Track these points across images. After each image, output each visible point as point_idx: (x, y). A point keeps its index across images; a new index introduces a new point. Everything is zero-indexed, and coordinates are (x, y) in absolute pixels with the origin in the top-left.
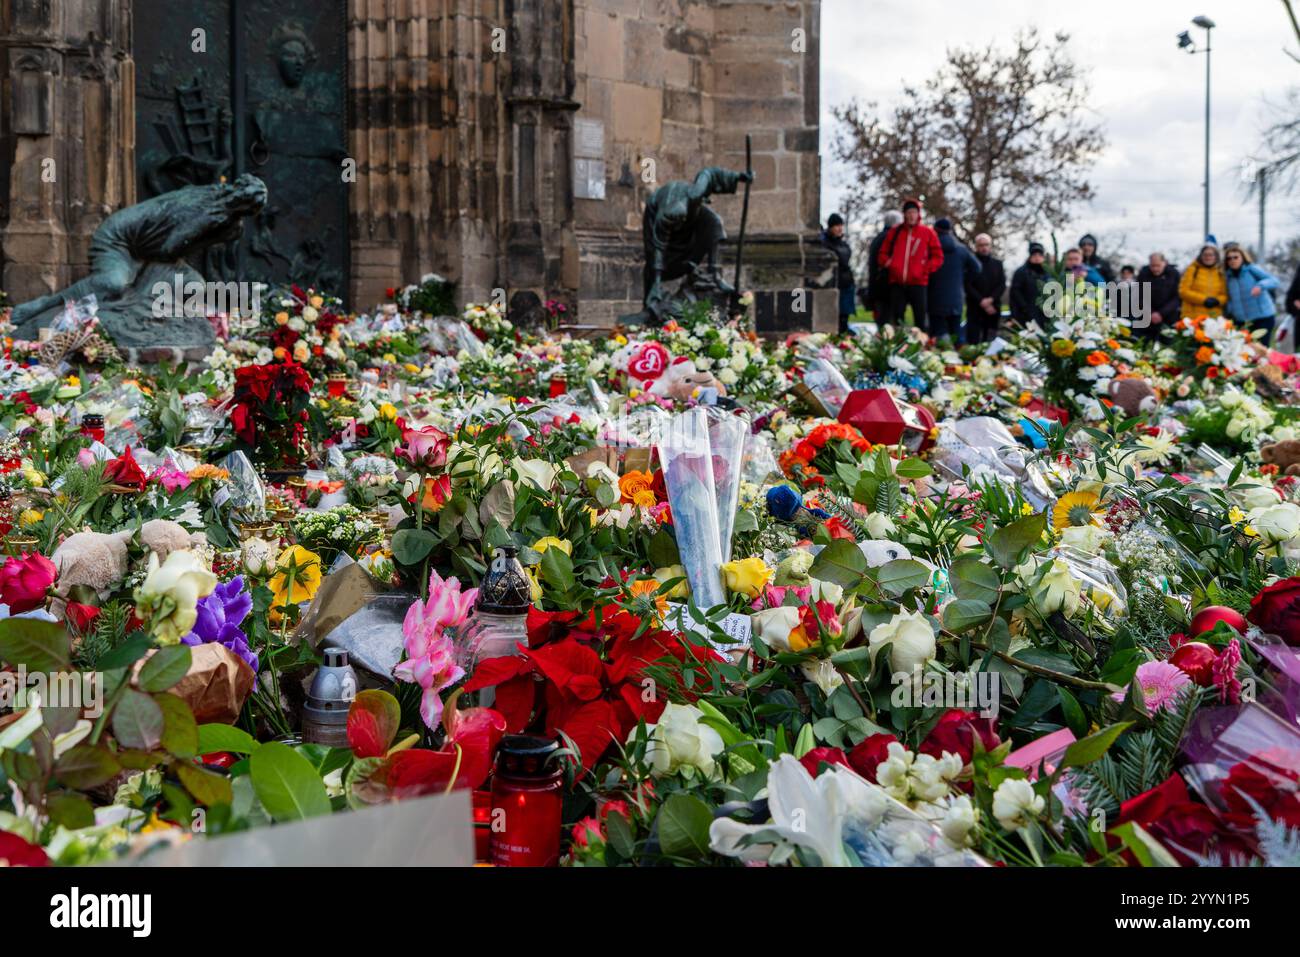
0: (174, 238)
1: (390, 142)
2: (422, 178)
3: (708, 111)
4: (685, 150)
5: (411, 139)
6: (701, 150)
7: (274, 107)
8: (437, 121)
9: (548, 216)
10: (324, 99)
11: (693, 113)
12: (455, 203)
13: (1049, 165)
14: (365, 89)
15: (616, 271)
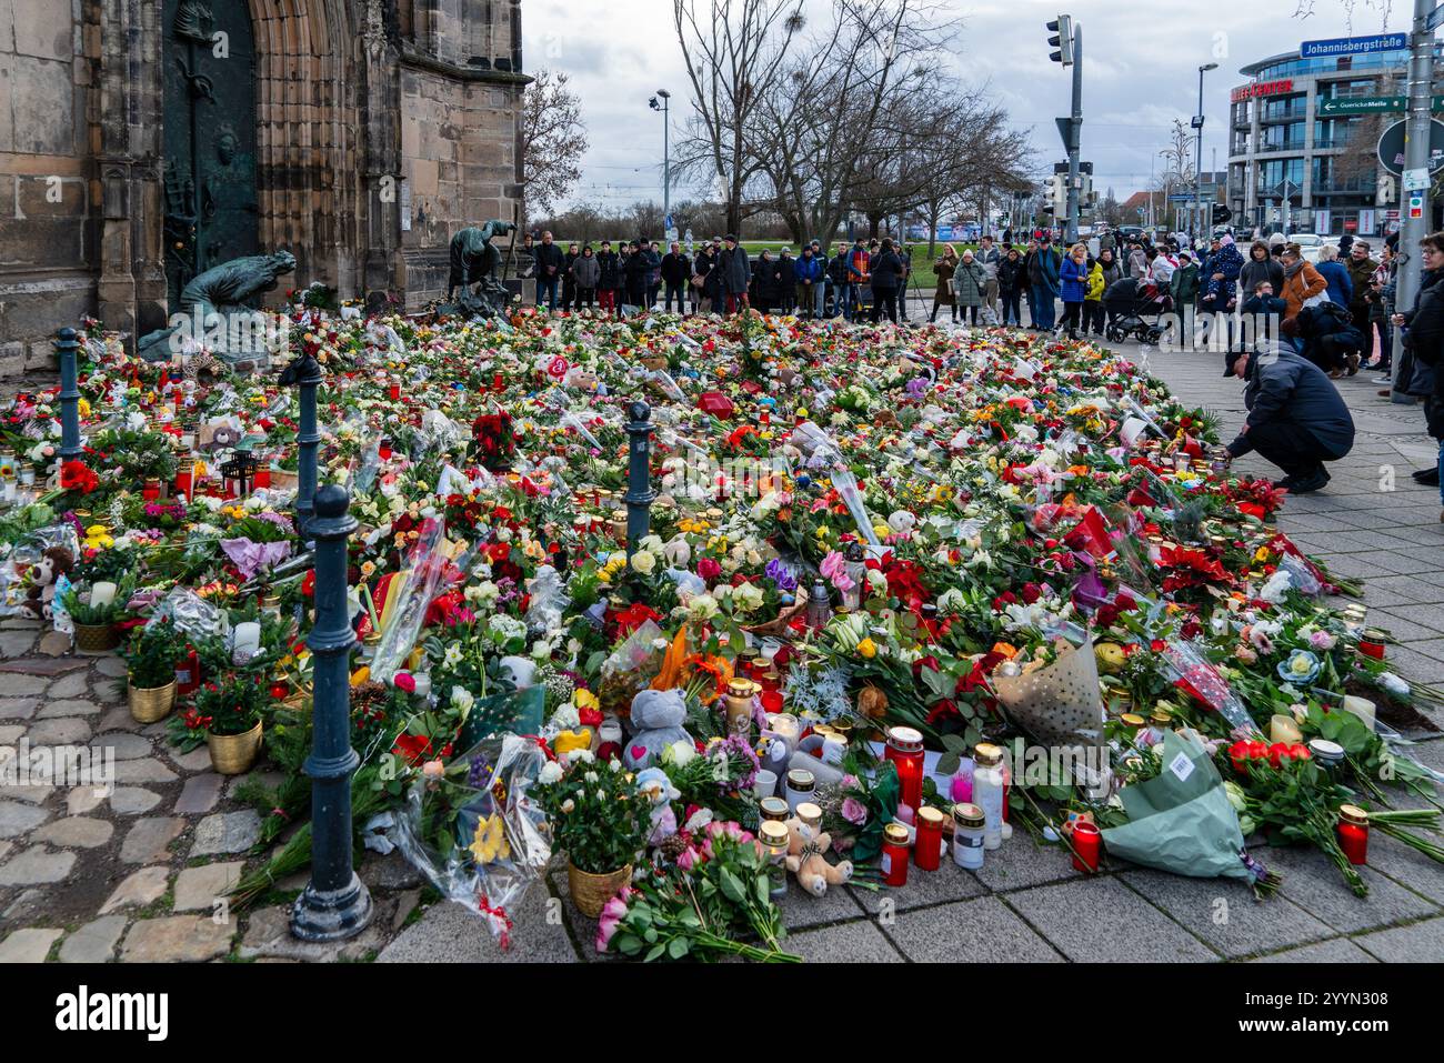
0: (240, 290)
1: (286, 199)
2: (309, 222)
3: (461, 175)
4: (449, 197)
5: (302, 198)
6: (458, 196)
7: (214, 179)
8: (318, 186)
9: (388, 245)
10: (244, 172)
11: (453, 175)
12: (331, 238)
13: (554, 157)
14: (270, 165)
15: (418, 273)
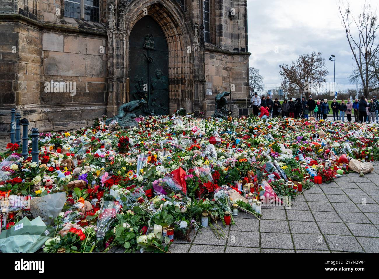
0: (131, 109)
1: (175, 87)
2: (180, 93)
3: (231, 80)
4: (227, 86)
5: (179, 86)
6: (230, 86)
7: (155, 82)
8: (182, 83)
9: (201, 99)
10: (164, 80)
11: (228, 80)
12: (185, 97)
14: (171, 79)
